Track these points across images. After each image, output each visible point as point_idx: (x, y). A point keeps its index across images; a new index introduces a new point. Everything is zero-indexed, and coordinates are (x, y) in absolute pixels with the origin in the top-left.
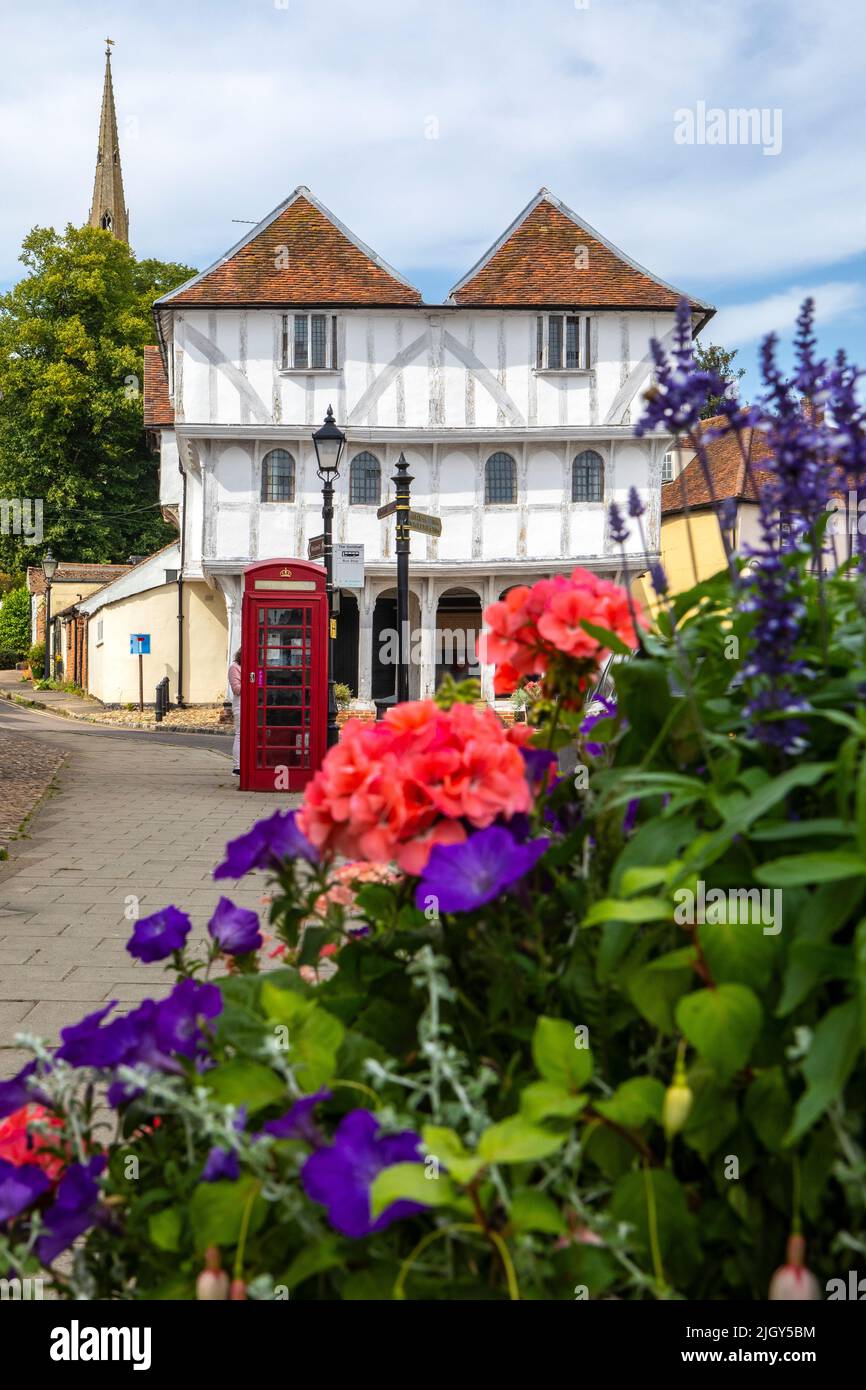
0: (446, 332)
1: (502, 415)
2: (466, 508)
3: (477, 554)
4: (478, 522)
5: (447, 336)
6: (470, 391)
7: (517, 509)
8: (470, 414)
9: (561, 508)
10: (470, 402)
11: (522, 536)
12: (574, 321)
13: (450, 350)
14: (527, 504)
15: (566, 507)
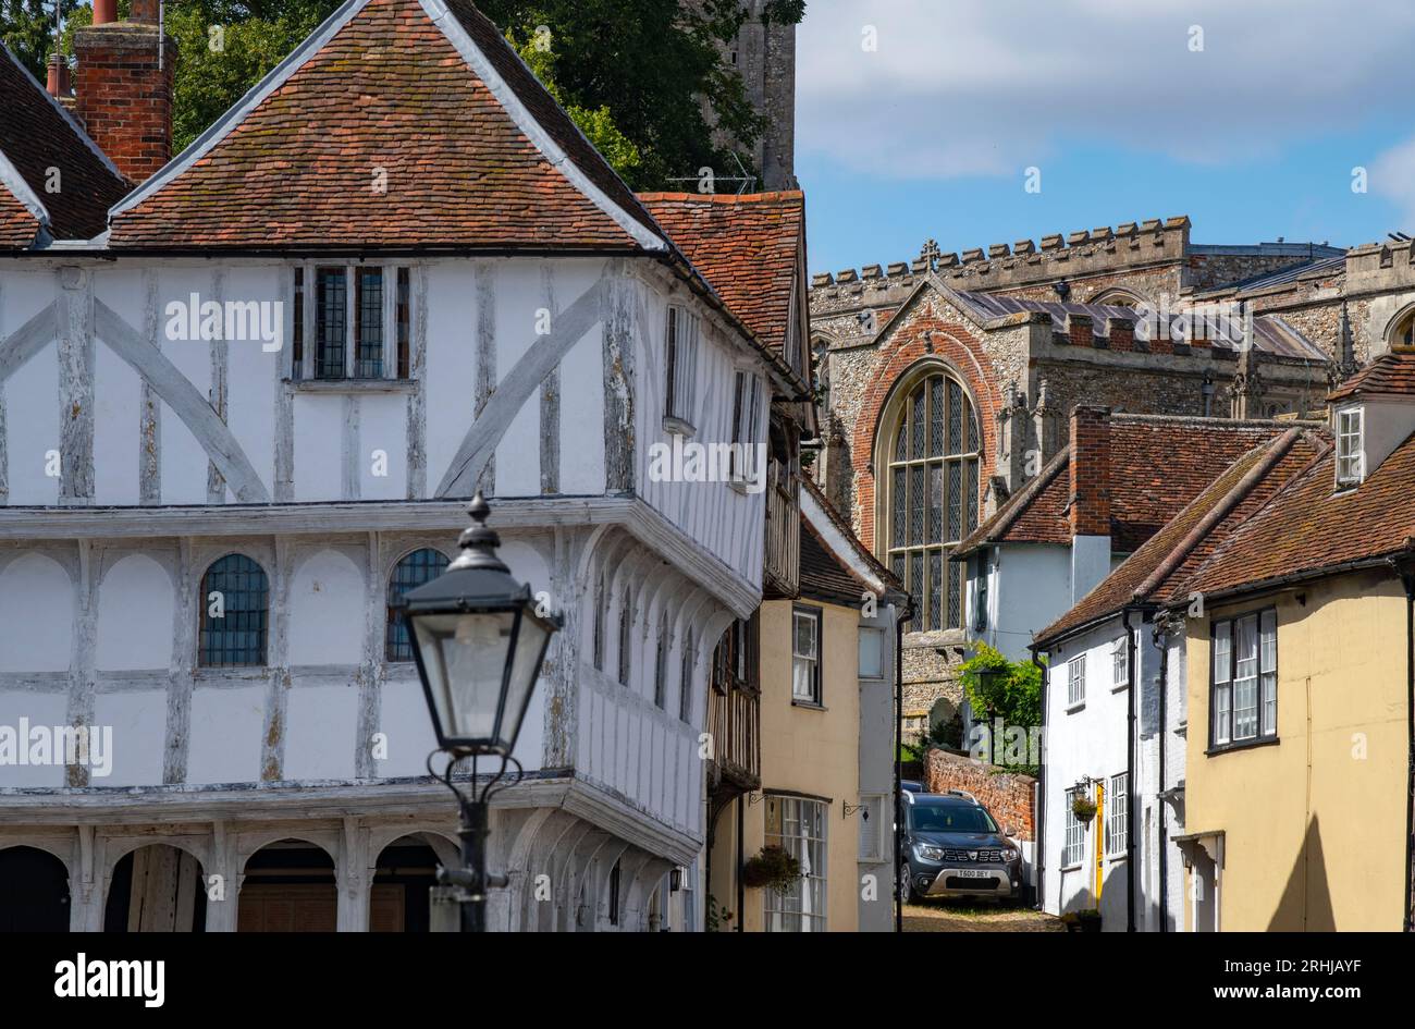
0: (96, 300)
1: (216, 478)
2: (151, 674)
3: (175, 777)
4: (179, 707)
5: (99, 310)
6: (150, 429)
7: (265, 678)
8: (150, 477)
9: (358, 676)
10: (150, 450)
11: (274, 735)
12: (369, 279)
13: (106, 340)
14: (285, 667)
15: (370, 671)
